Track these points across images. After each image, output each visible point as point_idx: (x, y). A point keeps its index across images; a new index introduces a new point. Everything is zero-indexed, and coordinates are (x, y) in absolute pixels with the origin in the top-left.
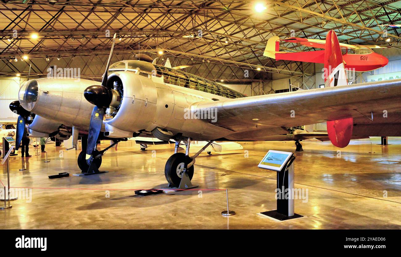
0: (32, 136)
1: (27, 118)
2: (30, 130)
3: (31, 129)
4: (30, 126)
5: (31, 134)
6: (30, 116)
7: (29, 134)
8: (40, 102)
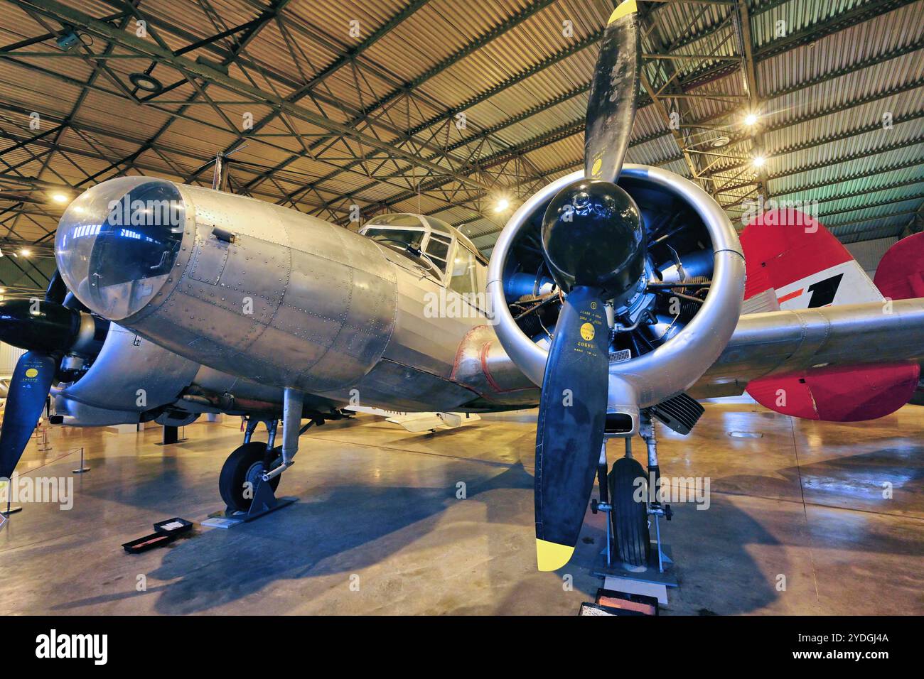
0: (77, 422)
1: (59, 362)
2: (70, 403)
3: (72, 398)
4: (70, 388)
5: (71, 417)
6: (74, 354)
7: (65, 417)
8: (191, 276)
